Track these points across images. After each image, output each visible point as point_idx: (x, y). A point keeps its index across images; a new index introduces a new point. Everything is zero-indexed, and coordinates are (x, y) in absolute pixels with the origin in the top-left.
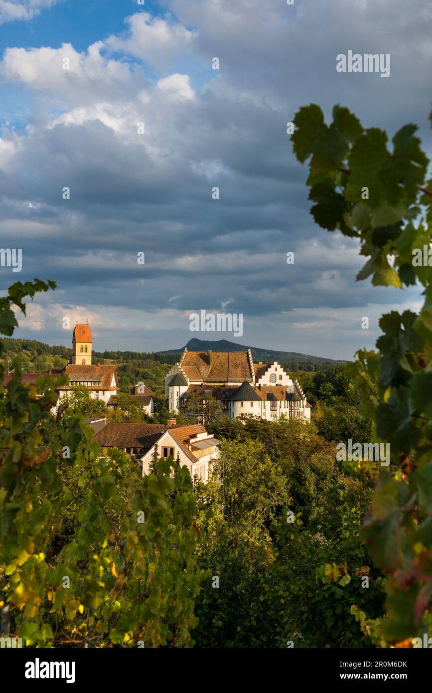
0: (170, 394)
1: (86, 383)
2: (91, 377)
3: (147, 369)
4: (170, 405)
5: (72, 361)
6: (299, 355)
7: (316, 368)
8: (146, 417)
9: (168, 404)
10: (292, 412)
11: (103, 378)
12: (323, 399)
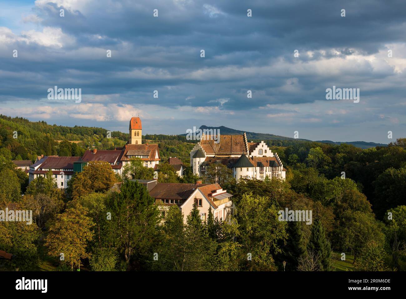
0: (194, 163)
1: (139, 157)
2: (142, 152)
3: (174, 146)
4: (194, 170)
5: (129, 142)
6: (272, 135)
7: (283, 144)
8: (178, 178)
9: (193, 169)
10: (273, 174)
11: (150, 152)
12: (291, 165)
